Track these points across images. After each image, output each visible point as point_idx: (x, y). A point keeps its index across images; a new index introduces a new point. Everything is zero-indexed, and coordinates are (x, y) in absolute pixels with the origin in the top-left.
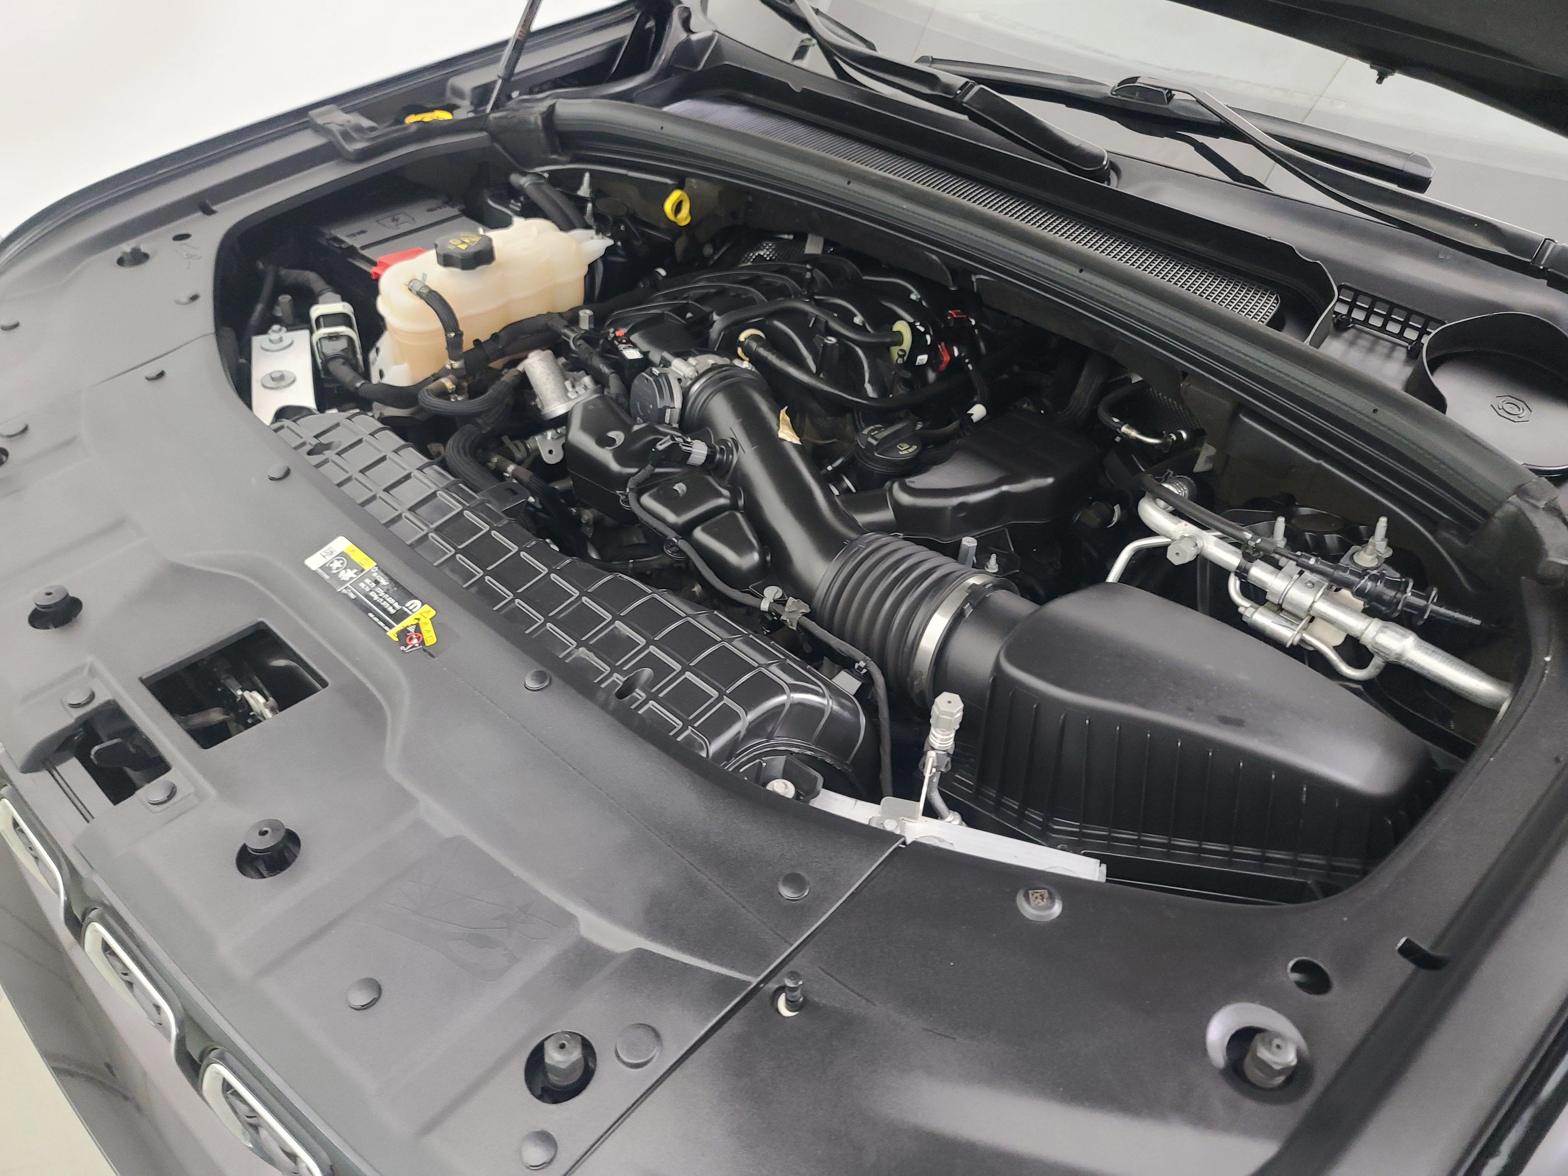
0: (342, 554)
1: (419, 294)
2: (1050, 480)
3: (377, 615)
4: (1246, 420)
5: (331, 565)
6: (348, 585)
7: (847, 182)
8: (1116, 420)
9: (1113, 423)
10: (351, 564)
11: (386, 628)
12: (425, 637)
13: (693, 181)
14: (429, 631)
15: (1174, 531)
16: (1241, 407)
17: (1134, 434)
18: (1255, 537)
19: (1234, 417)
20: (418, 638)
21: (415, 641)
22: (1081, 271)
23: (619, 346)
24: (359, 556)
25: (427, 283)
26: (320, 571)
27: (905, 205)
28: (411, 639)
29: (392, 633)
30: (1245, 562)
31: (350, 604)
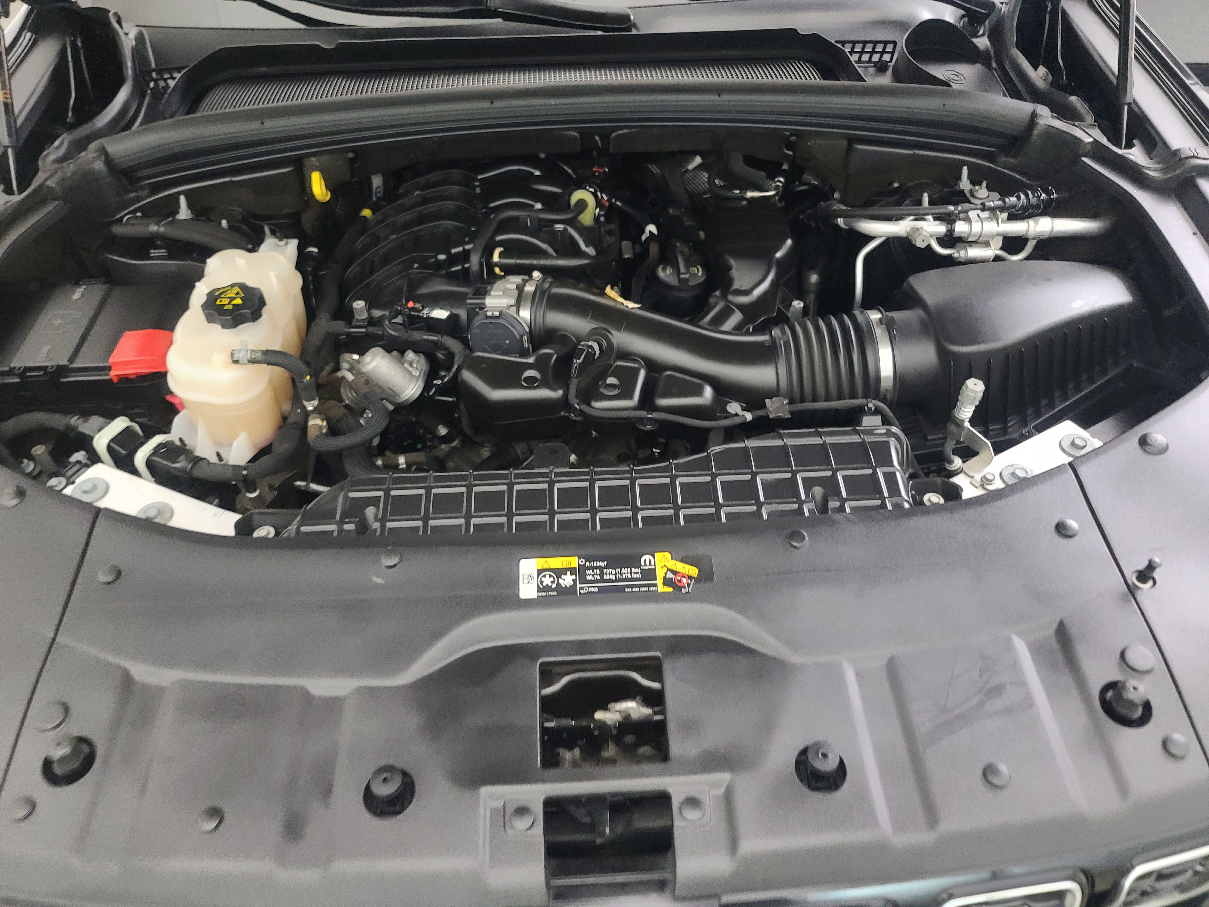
0: (539, 572)
1: (252, 361)
2: (789, 242)
3: (632, 587)
4: (860, 147)
5: (544, 584)
6: (578, 586)
7: (490, 103)
8: (737, 191)
9: (736, 195)
10: (559, 572)
11: (652, 589)
12: (687, 573)
13: (313, 159)
14: (684, 568)
15: (900, 230)
16: (852, 140)
17: (757, 194)
18: (955, 207)
19: (849, 148)
20: (683, 576)
21: (684, 580)
22: (719, 95)
23: (421, 314)
24: (556, 563)
25: (251, 347)
26: (540, 594)
27: (553, 101)
28: (680, 581)
29: (662, 588)
30: (949, 226)
31: (601, 596)
